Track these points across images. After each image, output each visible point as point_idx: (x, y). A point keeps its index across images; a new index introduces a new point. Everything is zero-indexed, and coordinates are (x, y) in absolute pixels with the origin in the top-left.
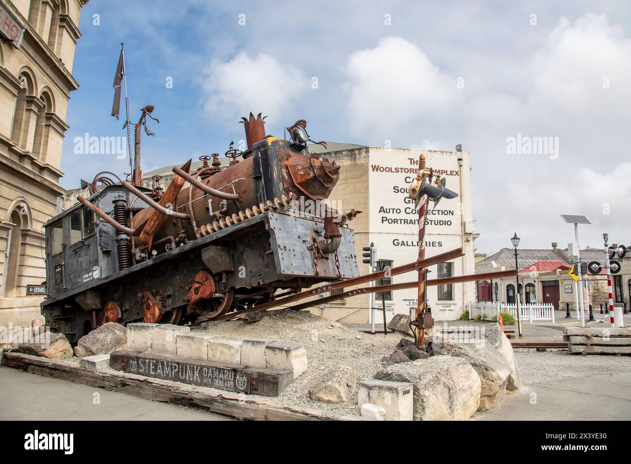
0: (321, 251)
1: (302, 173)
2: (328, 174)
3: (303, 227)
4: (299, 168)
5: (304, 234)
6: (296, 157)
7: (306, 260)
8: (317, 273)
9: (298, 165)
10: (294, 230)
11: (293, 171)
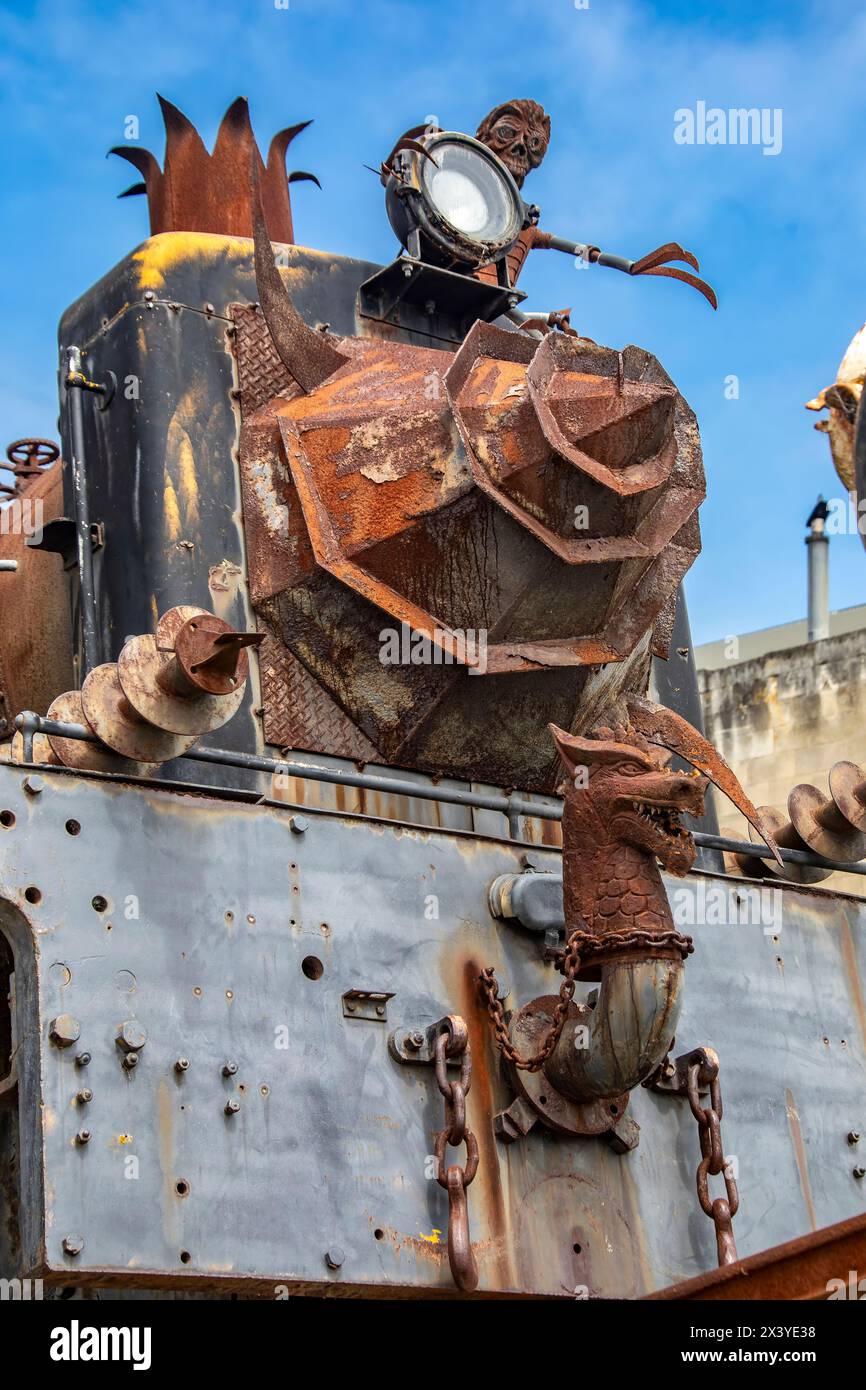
0: (532, 1083)
1: (383, 472)
2: (580, 459)
3: (371, 890)
4: (371, 434)
5: (380, 941)
6: (378, 367)
7: (359, 1152)
8: (461, 1271)
9: (358, 422)
10: (271, 910)
11: (326, 470)
